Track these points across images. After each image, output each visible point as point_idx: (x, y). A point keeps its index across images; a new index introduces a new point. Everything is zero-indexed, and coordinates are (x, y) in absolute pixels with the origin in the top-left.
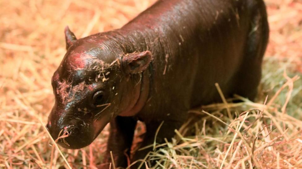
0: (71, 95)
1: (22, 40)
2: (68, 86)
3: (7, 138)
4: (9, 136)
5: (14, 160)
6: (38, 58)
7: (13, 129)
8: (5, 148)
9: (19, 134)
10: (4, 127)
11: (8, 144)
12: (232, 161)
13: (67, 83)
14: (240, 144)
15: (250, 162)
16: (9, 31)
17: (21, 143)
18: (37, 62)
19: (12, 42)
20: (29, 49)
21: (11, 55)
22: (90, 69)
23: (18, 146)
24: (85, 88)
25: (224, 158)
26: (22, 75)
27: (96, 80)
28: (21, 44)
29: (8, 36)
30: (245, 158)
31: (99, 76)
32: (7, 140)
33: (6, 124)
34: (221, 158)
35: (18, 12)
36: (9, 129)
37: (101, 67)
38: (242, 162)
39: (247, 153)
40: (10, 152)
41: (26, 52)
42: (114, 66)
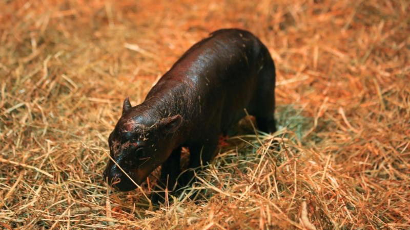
0: (120, 151)
1: (103, 95)
2: (118, 144)
3: (91, 162)
4: (92, 160)
5: (96, 178)
6: (115, 108)
7: (96, 155)
8: (90, 168)
9: (100, 159)
10: (88, 153)
11: (92, 166)
12: (260, 176)
13: (117, 142)
14: (266, 163)
15: (274, 176)
16: (94, 89)
17: (102, 165)
18: (114, 111)
19: (96, 97)
20: (108, 101)
21: (95, 106)
22: (134, 132)
23: (99, 168)
24: (130, 145)
25: (254, 175)
26: (103, 119)
27: (138, 139)
28: (103, 98)
29: (93, 93)
30: (270, 174)
31: (141, 137)
32: (91, 163)
33: (90, 152)
34: (252, 175)
35: (101, 77)
36: (93, 154)
37: (142, 130)
38: (268, 176)
39: (272, 170)
40: (93, 171)
41: (106, 104)
42: (152, 129)
